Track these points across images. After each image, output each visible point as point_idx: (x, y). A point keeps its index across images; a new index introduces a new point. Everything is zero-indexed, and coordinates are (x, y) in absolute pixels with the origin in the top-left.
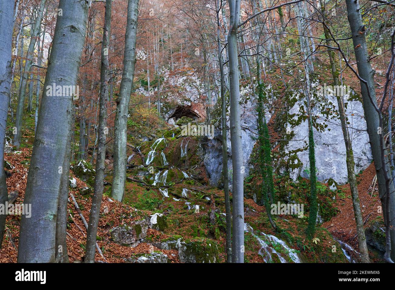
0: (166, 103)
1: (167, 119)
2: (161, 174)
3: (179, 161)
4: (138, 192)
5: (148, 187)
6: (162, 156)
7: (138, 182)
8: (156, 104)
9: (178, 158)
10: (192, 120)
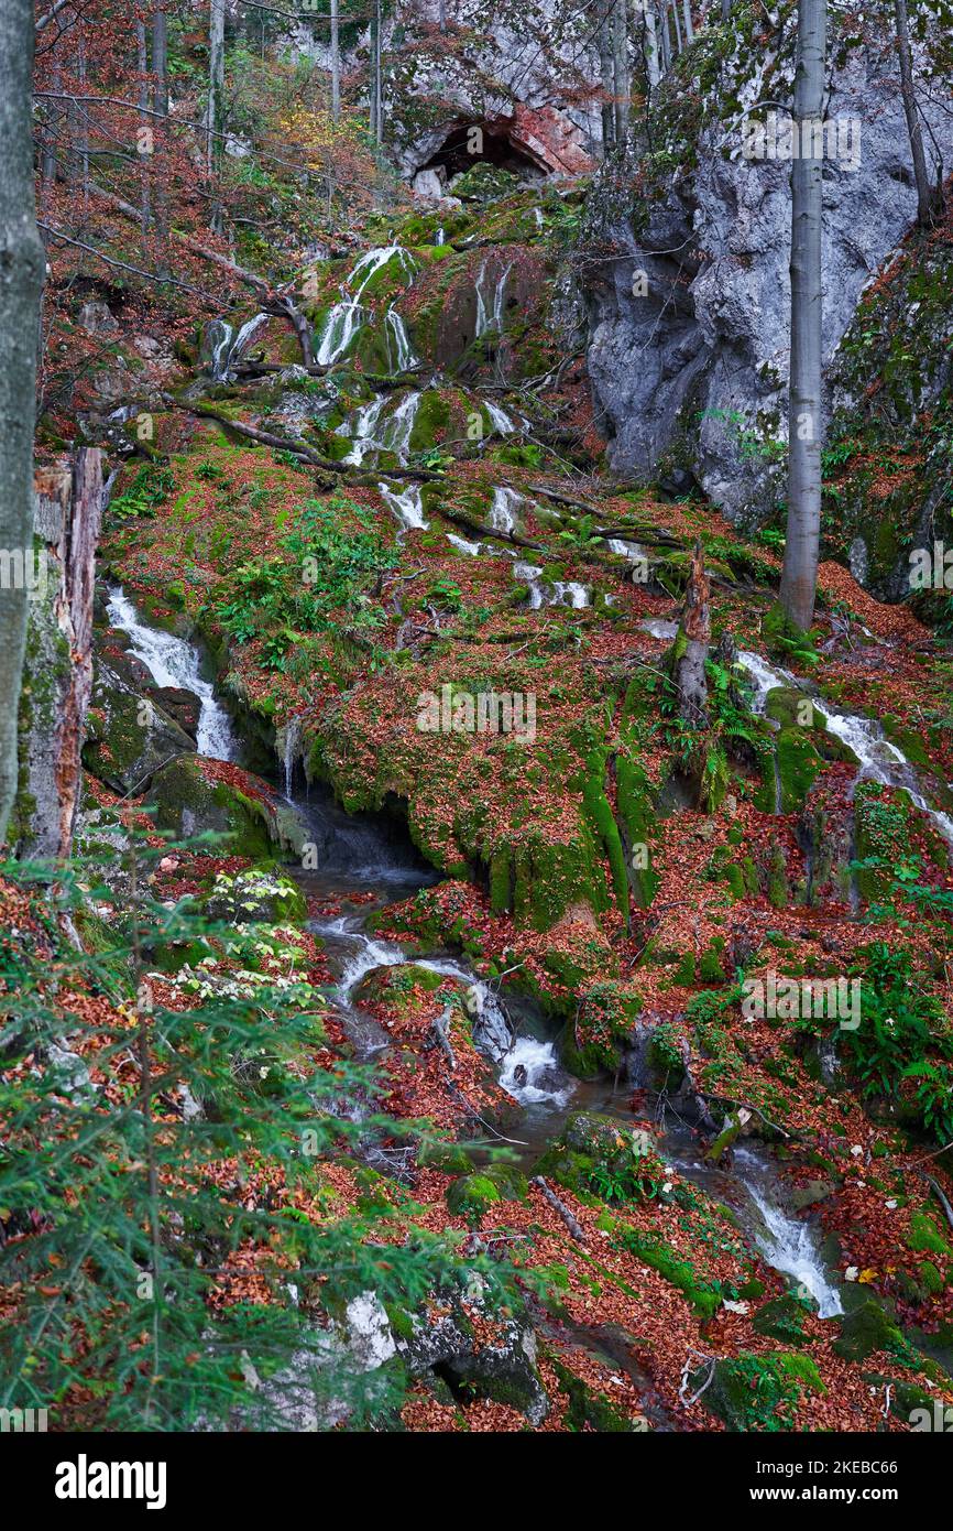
0: (406, 102)
1: (408, 172)
2: (387, 410)
3: (469, 352)
4: (277, 497)
5: (327, 476)
6: (391, 329)
7: (280, 446)
8: (364, 103)
9: (461, 341)
10: (516, 183)
